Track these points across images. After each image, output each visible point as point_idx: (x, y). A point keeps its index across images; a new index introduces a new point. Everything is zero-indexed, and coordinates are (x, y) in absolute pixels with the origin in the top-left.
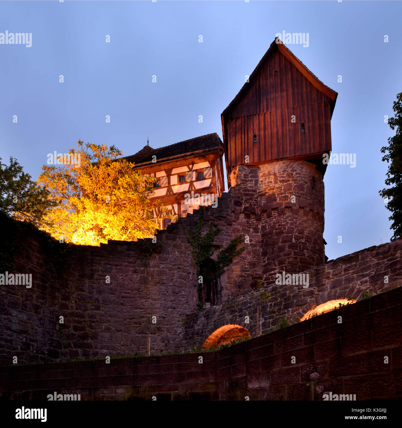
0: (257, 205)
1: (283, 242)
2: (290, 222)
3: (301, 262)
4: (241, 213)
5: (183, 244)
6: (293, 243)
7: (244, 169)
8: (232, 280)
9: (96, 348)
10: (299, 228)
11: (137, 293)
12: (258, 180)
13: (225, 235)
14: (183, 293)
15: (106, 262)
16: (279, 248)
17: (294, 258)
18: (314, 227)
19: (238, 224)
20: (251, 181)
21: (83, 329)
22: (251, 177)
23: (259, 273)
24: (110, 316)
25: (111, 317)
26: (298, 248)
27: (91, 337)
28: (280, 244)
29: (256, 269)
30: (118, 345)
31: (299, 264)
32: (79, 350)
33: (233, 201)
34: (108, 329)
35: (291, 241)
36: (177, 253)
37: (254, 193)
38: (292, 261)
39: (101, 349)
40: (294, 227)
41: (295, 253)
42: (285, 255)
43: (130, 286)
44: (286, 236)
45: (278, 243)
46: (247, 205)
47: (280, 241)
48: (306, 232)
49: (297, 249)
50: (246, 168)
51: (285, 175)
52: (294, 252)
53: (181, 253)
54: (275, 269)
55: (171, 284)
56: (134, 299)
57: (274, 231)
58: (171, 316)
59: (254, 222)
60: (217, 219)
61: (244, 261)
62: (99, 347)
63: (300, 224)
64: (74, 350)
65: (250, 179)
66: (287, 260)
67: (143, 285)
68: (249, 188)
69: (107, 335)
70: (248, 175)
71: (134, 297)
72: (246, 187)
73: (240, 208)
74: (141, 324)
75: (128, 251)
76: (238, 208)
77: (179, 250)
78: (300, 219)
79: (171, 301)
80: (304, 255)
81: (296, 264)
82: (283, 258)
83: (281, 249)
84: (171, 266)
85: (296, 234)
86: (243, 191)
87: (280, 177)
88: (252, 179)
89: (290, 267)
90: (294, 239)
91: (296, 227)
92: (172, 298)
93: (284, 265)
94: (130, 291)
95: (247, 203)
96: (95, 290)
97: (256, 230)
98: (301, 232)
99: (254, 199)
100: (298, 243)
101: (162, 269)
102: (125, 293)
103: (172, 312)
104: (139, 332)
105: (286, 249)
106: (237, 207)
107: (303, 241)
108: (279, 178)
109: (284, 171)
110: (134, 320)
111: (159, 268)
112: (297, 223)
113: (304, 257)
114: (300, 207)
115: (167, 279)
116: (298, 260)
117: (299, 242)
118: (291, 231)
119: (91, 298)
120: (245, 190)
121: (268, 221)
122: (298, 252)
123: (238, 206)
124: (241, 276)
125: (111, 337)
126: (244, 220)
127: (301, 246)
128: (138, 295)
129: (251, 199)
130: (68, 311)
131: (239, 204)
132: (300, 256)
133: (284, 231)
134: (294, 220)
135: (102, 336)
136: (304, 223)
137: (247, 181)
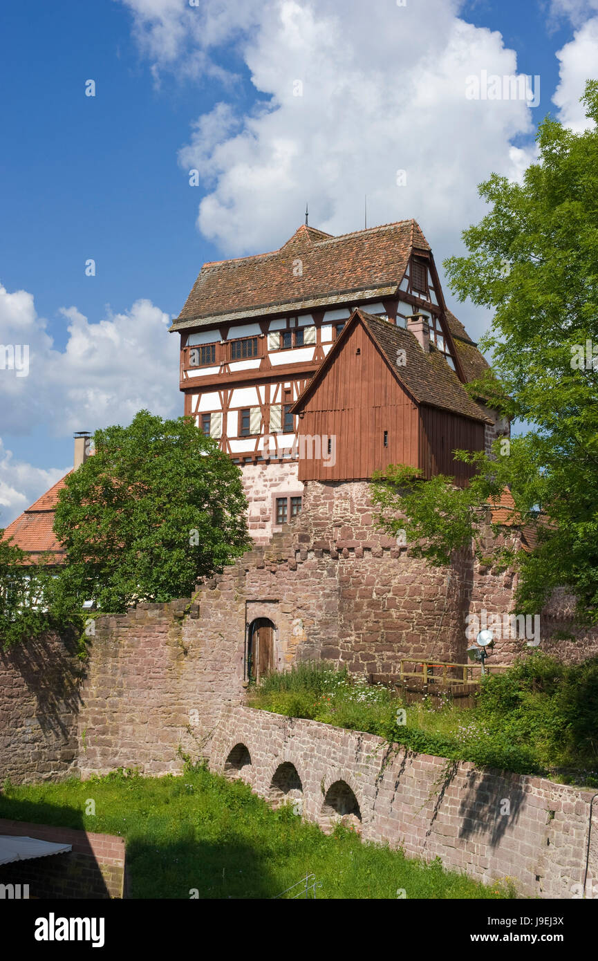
0: (332, 538)
1: (360, 597)
2: (370, 568)
3: (385, 628)
4: (309, 551)
5: (228, 603)
6: (373, 600)
7: (316, 487)
8: (295, 648)
9: (116, 746)
10: (384, 578)
11: (167, 673)
12: (333, 503)
13: (287, 584)
14: (226, 670)
15: (133, 633)
16: (356, 605)
17: (375, 622)
18: (410, 570)
19: (306, 567)
20: (325, 504)
21: (103, 721)
22: (324, 499)
23: (334, 636)
24: (134, 703)
25: (136, 705)
26: (381, 607)
27: (112, 732)
28: (357, 600)
29: (329, 630)
30: (142, 742)
31: (383, 630)
32: (98, 749)
33: (297, 536)
34: (132, 721)
35: (371, 598)
36: (219, 615)
37: (328, 521)
38: (371, 627)
39: (121, 747)
40: (375, 576)
41: (376, 615)
42: (363, 617)
43: (159, 663)
44: (365, 590)
45: (354, 598)
46: (318, 540)
47: (358, 595)
48: (394, 582)
49: (379, 609)
50: (319, 485)
51: (363, 503)
52: (374, 613)
53: (225, 614)
54: (351, 635)
55: (210, 658)
56: (164, 680)
57: (351, 579)
58: (209, 702)
59: (328, 561)
60: (275, 564)
61: (312, 620)
62: (119, 745)
63: (385, 571)
64: (92, 748)
65: (323, 501)
66: (365, 624)
67: (175, 661)
68: (321, 515)
69: (129, 728)
70: (319, 497)
71: (163, 678)
72: (316, 514)
73: (307, 544)
74: (170, 713)
75: (160, 617)
76: (305, 545)
77: (222, 611)
78: (385, 564)
79: (210, 682)
80: (391, 616)
81: (378, 632)
82: (360, 620)
83: (358, 607)
84: (212, 633)
85: (379, 586)
86: (313, 520)
87: (359, 505)
88: (326, 501)
89: (369, 635)
90: (374, 594)
91: (378, 576)
92: (212, 678)
93: (361, 632)
94: (160, 670)
95: (318, 536)
96: (119, 671)
97: (331, 573)
98: (385, 583)
99: (327, 530)
100: (381, 599)
101: (200, 639)
102: (154, 673)
103: (211, 696)
104: (167, 725)
105: (364, 608)
106: (303, 544)
107: (390, 595)
108: (356, 506)
109: (363, 496)
110: (162, 708)
111: (196, 637)
112: (380, 571)
113: (391, 619)
114: (384, 548)
115: (205, 652)
116: (381, 624)
117: (383, 598)
118: (371, 583)
119: (114, 682)
120: (315, 518)
121: (345, 562)
122: (380, 613)
123: (305, 542)
124: (308, 642)
125: (134, 731)
126: (315, 560)
127: (386, 604)
128: (169, 675)
129: (324, 530)
130: (87, 699)
131: (306, 539)
132: (383, 618)
133: (362, 581)
134: (377, 565)
135: (124, 731)
136: (391, 569)
137: (318, 506)
